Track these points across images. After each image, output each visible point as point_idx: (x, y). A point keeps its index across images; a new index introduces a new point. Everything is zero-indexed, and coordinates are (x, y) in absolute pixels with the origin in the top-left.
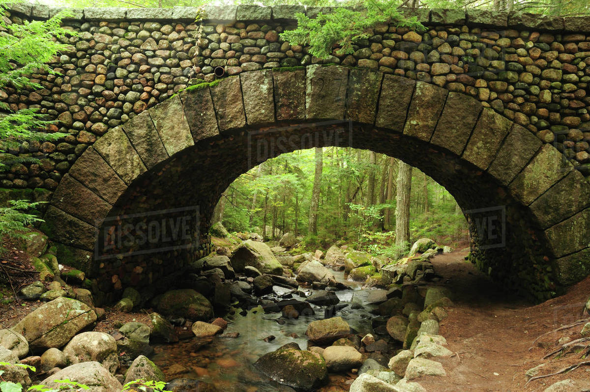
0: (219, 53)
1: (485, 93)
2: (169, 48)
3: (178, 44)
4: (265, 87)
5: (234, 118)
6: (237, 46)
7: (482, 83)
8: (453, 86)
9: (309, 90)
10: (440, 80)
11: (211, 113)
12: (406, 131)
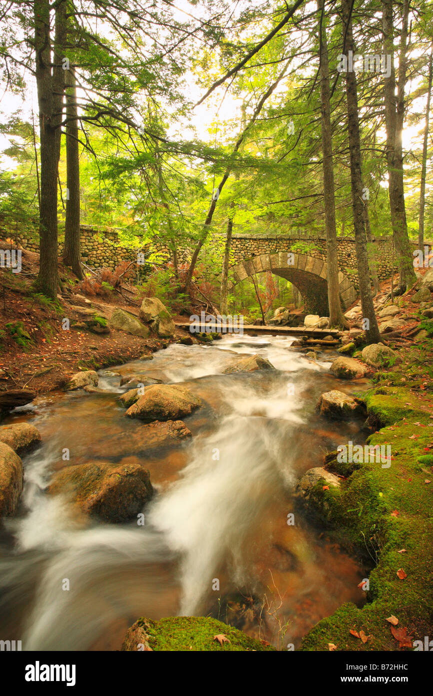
0: (252, 249)
1: (324, 258)
2: (237, 247)
3: (239, 246)
4: (268, 259)
5: (260, 269)
6: (257, 246)
7: (323, 255)
8: (316, 257)
9: (280, 260)
10: (313, 255)
11: (252, 267)
12: (306, 270)
